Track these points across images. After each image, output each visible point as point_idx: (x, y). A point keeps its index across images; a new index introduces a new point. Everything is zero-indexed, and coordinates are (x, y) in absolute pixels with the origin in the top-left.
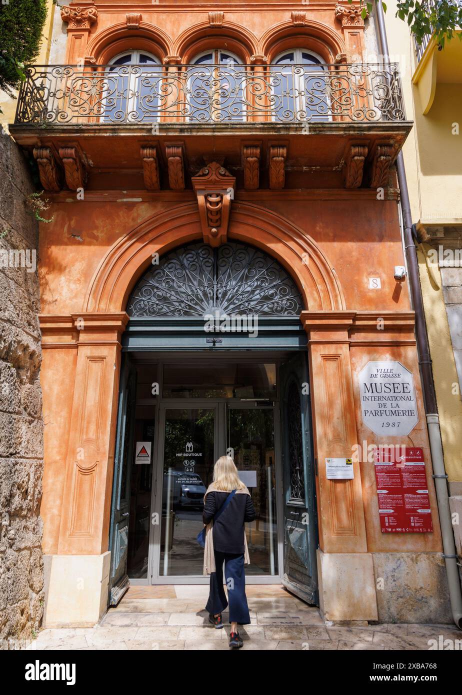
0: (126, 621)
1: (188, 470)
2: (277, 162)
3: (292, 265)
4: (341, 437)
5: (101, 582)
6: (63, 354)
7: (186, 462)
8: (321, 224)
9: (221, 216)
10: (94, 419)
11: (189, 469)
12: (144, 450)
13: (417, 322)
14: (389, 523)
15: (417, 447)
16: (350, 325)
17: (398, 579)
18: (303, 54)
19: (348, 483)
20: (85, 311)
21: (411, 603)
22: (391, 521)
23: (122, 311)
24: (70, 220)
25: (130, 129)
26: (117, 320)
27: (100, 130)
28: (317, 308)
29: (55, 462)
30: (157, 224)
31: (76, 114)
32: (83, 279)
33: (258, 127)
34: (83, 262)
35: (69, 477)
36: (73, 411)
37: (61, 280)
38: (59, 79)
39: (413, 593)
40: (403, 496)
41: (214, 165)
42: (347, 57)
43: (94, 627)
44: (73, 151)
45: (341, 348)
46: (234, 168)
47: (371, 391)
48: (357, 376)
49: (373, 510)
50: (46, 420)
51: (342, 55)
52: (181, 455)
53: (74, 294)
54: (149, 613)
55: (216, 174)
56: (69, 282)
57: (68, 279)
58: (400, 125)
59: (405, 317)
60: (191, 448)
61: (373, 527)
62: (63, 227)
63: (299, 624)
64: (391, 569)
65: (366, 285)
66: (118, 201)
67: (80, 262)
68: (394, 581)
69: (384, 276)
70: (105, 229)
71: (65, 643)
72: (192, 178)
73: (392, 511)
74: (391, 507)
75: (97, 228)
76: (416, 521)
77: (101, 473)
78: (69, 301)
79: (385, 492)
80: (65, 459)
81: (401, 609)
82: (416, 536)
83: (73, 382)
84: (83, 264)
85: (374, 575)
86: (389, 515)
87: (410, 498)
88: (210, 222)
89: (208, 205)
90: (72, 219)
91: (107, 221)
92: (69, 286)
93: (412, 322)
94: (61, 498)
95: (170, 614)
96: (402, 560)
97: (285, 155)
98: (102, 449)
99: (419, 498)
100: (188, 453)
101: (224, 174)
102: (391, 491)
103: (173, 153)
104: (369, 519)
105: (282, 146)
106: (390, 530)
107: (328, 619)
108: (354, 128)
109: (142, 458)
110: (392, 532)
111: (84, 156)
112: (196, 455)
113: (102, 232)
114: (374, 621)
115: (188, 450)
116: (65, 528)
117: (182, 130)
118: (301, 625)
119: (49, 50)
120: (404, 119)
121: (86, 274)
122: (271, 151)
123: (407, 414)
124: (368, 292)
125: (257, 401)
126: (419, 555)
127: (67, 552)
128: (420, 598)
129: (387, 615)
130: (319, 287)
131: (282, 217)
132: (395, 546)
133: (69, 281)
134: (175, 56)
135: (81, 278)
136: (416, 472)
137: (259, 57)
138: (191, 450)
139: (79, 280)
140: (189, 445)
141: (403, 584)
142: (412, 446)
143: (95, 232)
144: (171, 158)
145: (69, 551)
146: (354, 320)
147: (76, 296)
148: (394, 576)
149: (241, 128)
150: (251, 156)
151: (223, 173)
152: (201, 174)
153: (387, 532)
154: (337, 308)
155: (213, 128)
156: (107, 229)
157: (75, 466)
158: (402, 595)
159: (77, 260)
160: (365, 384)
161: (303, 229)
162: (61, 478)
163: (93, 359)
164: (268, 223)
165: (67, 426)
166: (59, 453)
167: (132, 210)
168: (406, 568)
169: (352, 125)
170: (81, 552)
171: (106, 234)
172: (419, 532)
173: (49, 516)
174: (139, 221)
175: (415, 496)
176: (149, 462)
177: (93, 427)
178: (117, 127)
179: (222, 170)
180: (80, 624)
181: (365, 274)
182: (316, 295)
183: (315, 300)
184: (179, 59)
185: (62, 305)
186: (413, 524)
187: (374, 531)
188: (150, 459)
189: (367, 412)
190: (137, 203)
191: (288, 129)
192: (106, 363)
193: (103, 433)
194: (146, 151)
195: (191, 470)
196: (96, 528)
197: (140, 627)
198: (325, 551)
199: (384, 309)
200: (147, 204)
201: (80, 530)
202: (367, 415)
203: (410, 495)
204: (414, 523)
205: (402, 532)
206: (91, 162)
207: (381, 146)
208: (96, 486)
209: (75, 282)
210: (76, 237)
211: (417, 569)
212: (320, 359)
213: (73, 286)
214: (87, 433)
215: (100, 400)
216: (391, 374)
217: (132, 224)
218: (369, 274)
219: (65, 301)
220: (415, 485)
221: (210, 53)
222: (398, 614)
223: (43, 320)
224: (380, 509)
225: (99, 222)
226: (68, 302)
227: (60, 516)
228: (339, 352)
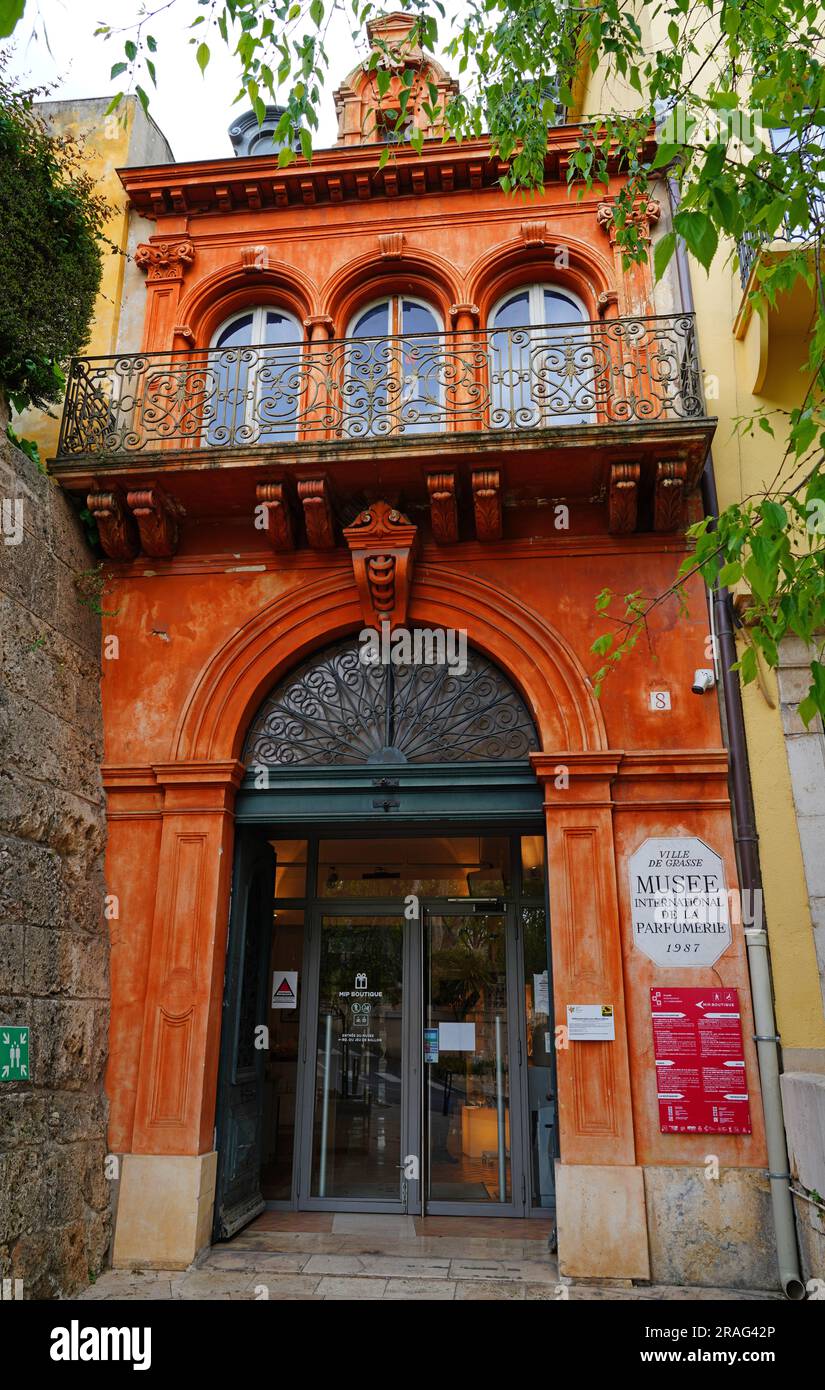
0: (239, 1263)
1: (358, 1021)
2: (483, 498)
3: (516, 672)
4: (595, 969)
5: (198, 1198)
6: (140, 830)
7: (356, 1007)
8: (567, 599)
9: (394, 593)
10: (188, 937)
11: (361, 1018)
12: (285, 986)
13: (732, 768)
14: (674, 1116)
15: (728, 986)
16: (614, 775)
17: (687, 1212)
18: (545, 291)
19: (604, 1048)
20: (173, 758)
21: (710, 1252)
22: (677, 1113)
23: (232, 757)
24: (150, 607)
25: (237, 456)
26: (224, 772)
27: (190, 460)
28: (558, 745)
29: (129, 1005)
30: (290, 608)
31: (154, 435)
32: (171, 704)
33: (448, 441)
34: (171, 676)
35: (149, 1029)
36: (156, 924)
37: (135, 708)
38: (126, 378)
39: (713, 1236)
40: (700, 1070)
41: (380, 507)
42: (618, 297)
43: (188, 1270)
44: (150, 494)
45: (598, 816)
46: (418, 506)
47: (649, 890)
48: (626, 864)
49: (648, 1093)
50: (114, 937)
51: (610, 293)
52: (347, 994)
53: (157, 731)
54: (277, 1252)
55: (383, 521)
56: (150, 711)
57: (148, 705)
58: (694, 425)
59: (711, 760)
60: (364, 983)
61: (648, 1123)
62: (139, 619)
63: (515, 1280)
64: (676, 1195)
65: (645, 704)
66: (228, 571)
67: (167, 675)
68: (681, 1214)
69: (677, 687)
70: (206, 619)
71: (138, 1291)
72: (344, 531)
73: (680, 1096)
74: (678, 1089)
75: (193, 618)
76: (721, 1115)
77: (198, 1024)
78: (150, 742)
79: (670, 1063)
80: (143, 1000)
81: (691, 1263)
82: (721, 1139)
83: (155, 874)
84: (170, 679)
85: (645, 1203)
86: (675, 1103)
87: (713, 1075)
88: (376, 603)
89: (372, 575)
90: (154, 605)
91: (210, 606)
92: (150, 717)
93: (724, 769)
94: (138, 1064)
95: (311, 1255)
96: (695, 1179)
97: (497, 486)
98: (200, 986)
99: (727, 1075)
100: (359, 990)
101: (397, 522)
102: (680, 1062)
103: (310, 489)
104: (640, 1108)
105: (492, 471)
106: (676, 1128)
107: (565, 1273)
108: (614, 435)
109: (282, 999)
110: (678, 1132)
111: (169, 501)
112: (372, 994)
113: (201, 624)
114: (643, 1281)
115: (359, 986)
116: (143, 1113)
117: (322, 454)
118: (520, 1283)
119: (117, 319)
120: (702, 414)
121: (177, 696)
122: (474, 480)
123: (712, 929)
124: (647, 717)
125: (476, 904)
126: (727, 1171)
127: (146, 1151)
128: (726, 1245)
129: (666, 1270)
130: (563, 709)
131: (500, 590)
132: (685, 1156)
133: (149, 708)
134: (323, 314)
135: (168, 702)
136: (725, 1030)
137: (465, 306)
138: (364, 986)
139: (164, 706)
140: (361, 977)
141: (697, 1220)
142: (719, 985)
143: (190, 625)
144: (306, 500)
145: (150, 1148)
146: (621, 765)
147: (159, 734)
148: (681, 1205)
149: (420, 445)
150: (441, 487)
151: (395, 520)
152: (359, 523)
153: (670, 1132)
154: (591, 746)
155: (374, 448)
156: (209, 620)
157: (158, 1012)
158: (693, 1238)
159: (161, 673)
160: (639, 878)
161: (535, 610)
162: (136, 1031)
163: (187, 838)
164: (475, 600)
165: (146, 947)
166: (134, 990)
167: (250, 585)
168: (701, 1193)
169: (609, 429)
170: (168, 1151)
171: (207, 628)
172: (727, 1134)
173: (118, 1091)
174: (262, 604)
175: (722, 1071)
176: (294, 1006)
177: (186, 950)
178: (216, 454)
179: (394, 515)
180: (165, 1264)
181: (643, 685)
182: (557, 724)
183: (555, 733)
184: (329, 320)
185: (137, 749)
186: (716, 1120)
187: (649, 1130)
188: (295, 1000)
189: (641, 926)
190: (259, 573)
191: (500, 442)
192: (208, 845)
193: (203, 959)
194: (265, 490)
195: (364, 1020)
196: (191, 1112)
197: (258, 1273)
198: (563, 1161)
199: (676, 746)
200: (273, 575)
201: (167, 1115)
202: (642, 931)
203: (714, 1070)
204: (719, 1117)
205: (696, 1133)
206: (182, 509)
207: (663, 463)
208: (190, 1046)
209: (158, 711)
210: (160, 635)
211: (721, 1195)
212: (560, 835)
213: (155, 717)
214: (177, 960)
215: (197, 904)
216: (685, 860)
217: (249, 609)
218: (651, 685)
219: (143, 742)
220: (721, 1053)
221: (385, 302)
222: (685, 1271)
223: (107, 775)
224: (659, 1092)
225: (196, 608)
226: (147, 743)
227: (136, 1092)
228: (595, 822)
